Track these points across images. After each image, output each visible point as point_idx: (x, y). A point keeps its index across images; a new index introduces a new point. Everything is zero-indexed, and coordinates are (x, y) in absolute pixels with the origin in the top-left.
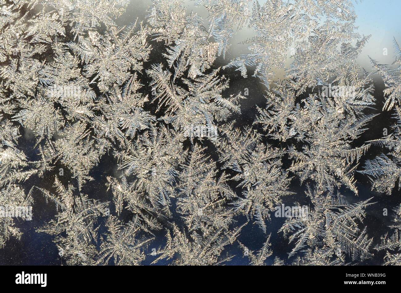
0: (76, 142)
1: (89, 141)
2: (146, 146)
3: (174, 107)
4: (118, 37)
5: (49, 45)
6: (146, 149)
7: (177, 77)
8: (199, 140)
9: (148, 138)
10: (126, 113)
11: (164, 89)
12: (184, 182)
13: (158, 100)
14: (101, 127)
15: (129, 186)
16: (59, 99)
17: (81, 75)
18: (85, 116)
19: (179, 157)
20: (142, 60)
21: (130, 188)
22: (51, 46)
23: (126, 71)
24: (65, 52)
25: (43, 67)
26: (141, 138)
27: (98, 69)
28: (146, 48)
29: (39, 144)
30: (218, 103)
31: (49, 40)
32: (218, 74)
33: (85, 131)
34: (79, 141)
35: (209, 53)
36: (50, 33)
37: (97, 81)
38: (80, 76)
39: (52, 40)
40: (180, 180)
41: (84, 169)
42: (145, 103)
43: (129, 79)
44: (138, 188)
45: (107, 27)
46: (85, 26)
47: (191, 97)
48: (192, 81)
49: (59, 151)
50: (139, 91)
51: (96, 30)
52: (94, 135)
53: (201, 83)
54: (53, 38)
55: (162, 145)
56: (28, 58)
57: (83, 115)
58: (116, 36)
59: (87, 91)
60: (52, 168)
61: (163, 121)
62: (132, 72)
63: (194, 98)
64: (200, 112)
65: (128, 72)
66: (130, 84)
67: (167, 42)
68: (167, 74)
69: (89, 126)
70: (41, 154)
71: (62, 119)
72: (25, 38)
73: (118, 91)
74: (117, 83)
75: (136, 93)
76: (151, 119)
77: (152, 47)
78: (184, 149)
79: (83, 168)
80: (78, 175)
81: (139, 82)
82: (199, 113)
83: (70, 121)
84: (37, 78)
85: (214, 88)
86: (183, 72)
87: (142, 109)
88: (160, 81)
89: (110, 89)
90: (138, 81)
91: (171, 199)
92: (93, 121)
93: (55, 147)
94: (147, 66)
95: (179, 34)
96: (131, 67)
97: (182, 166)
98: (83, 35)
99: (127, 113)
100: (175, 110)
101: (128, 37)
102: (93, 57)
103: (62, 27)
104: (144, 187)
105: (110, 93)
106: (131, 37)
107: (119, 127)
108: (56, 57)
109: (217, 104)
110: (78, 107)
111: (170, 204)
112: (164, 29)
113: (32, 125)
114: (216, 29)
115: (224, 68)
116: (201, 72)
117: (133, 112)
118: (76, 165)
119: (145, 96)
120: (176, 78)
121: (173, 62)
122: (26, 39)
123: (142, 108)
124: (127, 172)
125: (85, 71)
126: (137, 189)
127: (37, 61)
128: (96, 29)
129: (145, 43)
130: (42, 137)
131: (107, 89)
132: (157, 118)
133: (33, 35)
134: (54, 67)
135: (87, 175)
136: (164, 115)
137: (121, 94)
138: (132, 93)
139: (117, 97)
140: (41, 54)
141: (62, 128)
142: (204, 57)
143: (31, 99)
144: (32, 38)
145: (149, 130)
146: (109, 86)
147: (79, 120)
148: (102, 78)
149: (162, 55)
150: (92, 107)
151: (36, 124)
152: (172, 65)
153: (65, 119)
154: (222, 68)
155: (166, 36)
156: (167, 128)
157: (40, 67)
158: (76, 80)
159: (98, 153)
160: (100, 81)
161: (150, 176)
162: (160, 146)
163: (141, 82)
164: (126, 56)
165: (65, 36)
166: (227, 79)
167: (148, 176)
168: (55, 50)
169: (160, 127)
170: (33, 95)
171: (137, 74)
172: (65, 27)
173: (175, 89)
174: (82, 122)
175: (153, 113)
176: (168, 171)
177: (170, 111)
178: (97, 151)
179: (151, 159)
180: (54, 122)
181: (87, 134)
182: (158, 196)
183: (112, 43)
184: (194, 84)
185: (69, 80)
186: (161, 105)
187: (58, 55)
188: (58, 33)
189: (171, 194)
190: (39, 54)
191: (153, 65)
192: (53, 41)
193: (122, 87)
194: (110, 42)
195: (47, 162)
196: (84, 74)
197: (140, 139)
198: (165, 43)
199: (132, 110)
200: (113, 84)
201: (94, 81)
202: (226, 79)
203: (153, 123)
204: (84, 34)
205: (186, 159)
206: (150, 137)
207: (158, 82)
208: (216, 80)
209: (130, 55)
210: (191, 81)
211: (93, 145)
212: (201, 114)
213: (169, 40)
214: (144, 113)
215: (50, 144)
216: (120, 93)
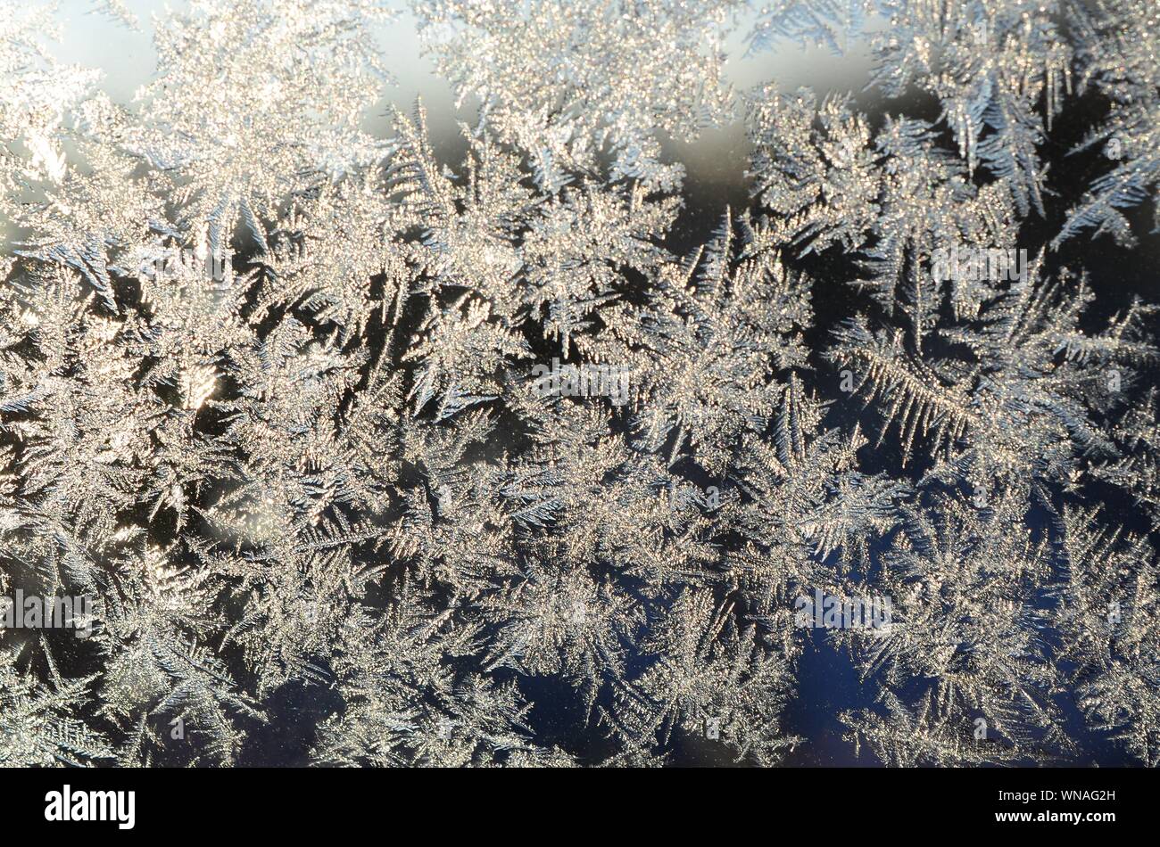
0: (703, 655)
1: (740, 634)
2: (916, 579)
3: (950, 426)
4: (693, 289)
5: (497, 406)
6: (920, 585)
7: (924, 334)
8: (1070, 493)
9: (912, 552)
10: (815, 506)
11: (900, 385)
12: (1075, 635)
13: (895, 426)
14: (758, 579)
15: (916, 716)
16: (597, 550)
17: (630, 451)
18: (698, 566)
19: (1030, 567)
20: (797, 328)
21: (922, 721)
22: (504, 403)
23: (762, 382)
24: (554, 405)
25: (509, 476)
26: (892, 559)
27: (674, 412)
28: (793, 286)
29: (596, 703)
30: (1079, 359)
31: (492, 387)
32: (1043, 272)
33: (714, 612)
34: (712, 647)
35: (989, 222)
36: (486, 367)
37: (688, 448)
38: (631, 455)
39: (499, 384)
40: (1061, 635)
41: (761, 721)
42: (860, 453)
43: (782, 401)
44: (944, 709)
45: (649, 275)
46: (579, 301)
47: (991, 376)
48: (976, 326)
49: (663, 702)
50: (825, 424)
51: (620, 299)
52: (746, 613)
53: (1003, 321)
54: (499, 376)
55: (963, 553)
56: (454, 468)
57: (688, 566)
58: (687, 288)
59: (669, 491)
60: (664, 760)
61: (936, 484)
62: (782, 376)
63: (1000, 375)
64: (1037, 409)
65: (768, 382)
66: (791, 414)
67: (850, 242)
68: (891, 339)
69: (719, 590)
70: (616, 732)
71: (634, 606)
72: (416, 413)
73: (764, 450)
74: (751, 427)
75: (821, 433)
76: (897, 492)
77: (810, 274)
78: (1035, 539)
79: (757, 719)
80: (751, 746)
81: (816, 399)
82: (1036, 414)
83: (659, 600)
84: (505, 516)
85: (1049, 319)
86: (934, 311)
87: (858, 475)
88: (878, 369)
89: (736, 456)
90: (810, 396)
91: (1057, 698)
92: (725, 571)
93: (647, 696)
94: (818, 338)
95: (874, 202)
96: (772, 365)
97: (1049, 591)
98: (585, 331)
99: (819, 505)
100: (960, 435)
101: (724, 280)
102: (645, 382)
103: (512, 333)
104: (962, 698)
105: (742, 468)
106: (732, 274)
107: (812, 557)
108: (533, 431)
109: (1080, 363)
110: (663, 548)
111: (1058, 716)
112: (824, 205)
113: (551, 659)
114: (981, 137)
115: (1055, 244)
116: (990, 287)
117: (836, 494)
118: (731, 720)
119: (850, 434)
120: (922, 336)
121: (892, 293)
122: (420, 416)
123: (857, 469)
124: (893, 676)
125: (641, 435)
126: (944, 714)
127: (481, 465)
128: (615, 297)
129: (781, 274)
130: (597, 682)
131: (726, 457)
132: (915, 481)
133: (437, 395)
134: (540, 464)
135: (777, 737)
136: (931, 463)
137: (777, 456)
138: (809, 439)
139: (767, 470)
140: (484, 441)
141: (643, 632)
142: (980, 239)
143: (514, 585)
144: (438, 403)
145: (906, 526)
146: (728, 448)
147: (684, 585)
148: (698, 435)
149: (851, 286)
150: (706, 531)
151: (561, 651)
152: (895, 305)
153: (643, 600)
154: (1048, 248)
155: (836, 226)
156: (958, 499)
157: (500, 480)
158: (623, 473)
159: (782, 656)
160: (697, 445)
161: (965, 660)
162: (958, 560)
163: (822, 396)
164: (743, 337)
165: (533, 356)
166: (1080, 275)
167: (958, 663)
168: (523, 410)
169: (935, 504)
170: (515, 570)
171: (798, 377)
172: (519, 329)
173: (934, 372)
174: (694, 588)
175: (895, 473)
176: (1014, 622)
177: (944, 446)
178: (775, 654)
179: (948, 609)
180: (613, 622)
181: (725, 618)
182: (1015, 708)
183: (685, 316)
184: (983, 334)
185: (602, 483)
186: (911, 439)
187: (536, 421)
188: (508, 357)
189: (1050, 687)
190: (480, 442)
191: (837, 330)
192: (505, 388)
193: (770, 432)
194: (676, 317)
195: (643, 747)
196: (641, 444)
197: (891, 563)
198: (844, 248)
199: (829, 489)
200: (739, 438)
201: (680, 453)
202: (1074, 276)
203: (907, 501)
204: (587, 325)
205: (1051, 565)
206: (920, 547)
207: (874, 374)
208: (1047, 291)
209: (755, 329)
210: (971, 328)
211: (758, 640)
212: (1043, 414)
213: (851, 234)
214: (869, 483)
215: (627, 692)
216: (771, 454)
